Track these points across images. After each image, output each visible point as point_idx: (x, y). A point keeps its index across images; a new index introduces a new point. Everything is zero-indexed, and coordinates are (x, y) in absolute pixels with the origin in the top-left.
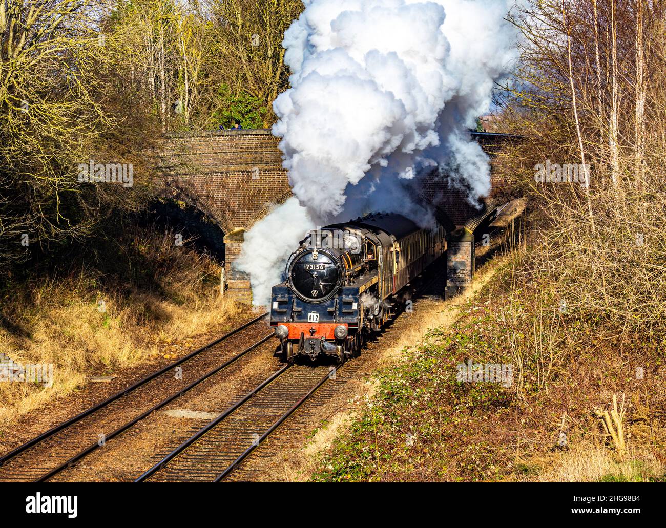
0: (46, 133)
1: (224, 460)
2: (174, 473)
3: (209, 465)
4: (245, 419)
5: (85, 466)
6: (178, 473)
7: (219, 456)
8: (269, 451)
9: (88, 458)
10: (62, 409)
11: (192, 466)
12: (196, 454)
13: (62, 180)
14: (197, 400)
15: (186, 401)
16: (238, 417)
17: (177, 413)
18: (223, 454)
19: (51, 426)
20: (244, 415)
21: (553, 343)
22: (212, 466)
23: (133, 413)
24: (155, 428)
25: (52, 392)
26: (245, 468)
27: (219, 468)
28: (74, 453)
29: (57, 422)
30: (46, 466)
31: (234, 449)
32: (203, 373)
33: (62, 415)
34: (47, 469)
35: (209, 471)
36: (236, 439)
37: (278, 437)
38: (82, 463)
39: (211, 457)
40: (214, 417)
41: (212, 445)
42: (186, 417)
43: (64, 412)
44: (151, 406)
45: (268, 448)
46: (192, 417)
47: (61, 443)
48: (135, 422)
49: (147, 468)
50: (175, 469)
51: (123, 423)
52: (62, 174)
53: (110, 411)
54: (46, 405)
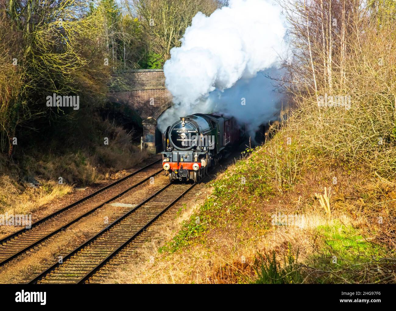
0: (51, 68)
1: (138, 226)
2: (113, 233)
3: (130, 229)
4: (149, 207)
5: (69, 230)
6: (115, 233)
7: (136, 225)
8: (160, 222)
9: (71, 226)
10: (60, 203)
11: (122, 229)
12: (124, 224)
13: (60, 92)
14: (126, 198)
15: (121, 199)
16: (146, 206)
17: (116, 205)
18: (138, 224)
19: (54, 211)
20: (149, 205)
21: (296, 164)
22: (132, 229)
23: (95, 205)
24: (105, 212)
25: (55, 195)
26: (148, 230)
27: (135, 230)
28: (64, 224)
29: (57, 210)
30: (50, 230)
31: (143, 221)
32: (130, 186)
33: (59, 206)
34: (50, 231)
35: (130, 231)
36: (144, 216)
37: (165, 215)
38: (68, 229)
39: (132, 225)
40: (134, 206)
41: (132, 220)
42: (120, 206)
43: (61, 204)
44: (104, 201)
45: (160, 221)
46: (123, 206)
47: (58, 219)
48: (96, 209)
49: (100, 230)
50: (114, 231)
51: (89, 209)
52: (60, 89)
53: (84, 204)
54: (52, 201)
